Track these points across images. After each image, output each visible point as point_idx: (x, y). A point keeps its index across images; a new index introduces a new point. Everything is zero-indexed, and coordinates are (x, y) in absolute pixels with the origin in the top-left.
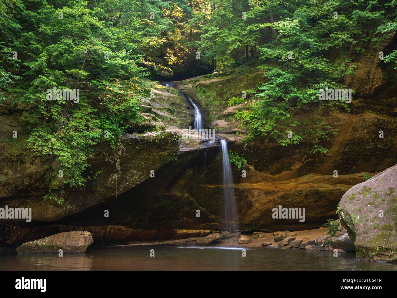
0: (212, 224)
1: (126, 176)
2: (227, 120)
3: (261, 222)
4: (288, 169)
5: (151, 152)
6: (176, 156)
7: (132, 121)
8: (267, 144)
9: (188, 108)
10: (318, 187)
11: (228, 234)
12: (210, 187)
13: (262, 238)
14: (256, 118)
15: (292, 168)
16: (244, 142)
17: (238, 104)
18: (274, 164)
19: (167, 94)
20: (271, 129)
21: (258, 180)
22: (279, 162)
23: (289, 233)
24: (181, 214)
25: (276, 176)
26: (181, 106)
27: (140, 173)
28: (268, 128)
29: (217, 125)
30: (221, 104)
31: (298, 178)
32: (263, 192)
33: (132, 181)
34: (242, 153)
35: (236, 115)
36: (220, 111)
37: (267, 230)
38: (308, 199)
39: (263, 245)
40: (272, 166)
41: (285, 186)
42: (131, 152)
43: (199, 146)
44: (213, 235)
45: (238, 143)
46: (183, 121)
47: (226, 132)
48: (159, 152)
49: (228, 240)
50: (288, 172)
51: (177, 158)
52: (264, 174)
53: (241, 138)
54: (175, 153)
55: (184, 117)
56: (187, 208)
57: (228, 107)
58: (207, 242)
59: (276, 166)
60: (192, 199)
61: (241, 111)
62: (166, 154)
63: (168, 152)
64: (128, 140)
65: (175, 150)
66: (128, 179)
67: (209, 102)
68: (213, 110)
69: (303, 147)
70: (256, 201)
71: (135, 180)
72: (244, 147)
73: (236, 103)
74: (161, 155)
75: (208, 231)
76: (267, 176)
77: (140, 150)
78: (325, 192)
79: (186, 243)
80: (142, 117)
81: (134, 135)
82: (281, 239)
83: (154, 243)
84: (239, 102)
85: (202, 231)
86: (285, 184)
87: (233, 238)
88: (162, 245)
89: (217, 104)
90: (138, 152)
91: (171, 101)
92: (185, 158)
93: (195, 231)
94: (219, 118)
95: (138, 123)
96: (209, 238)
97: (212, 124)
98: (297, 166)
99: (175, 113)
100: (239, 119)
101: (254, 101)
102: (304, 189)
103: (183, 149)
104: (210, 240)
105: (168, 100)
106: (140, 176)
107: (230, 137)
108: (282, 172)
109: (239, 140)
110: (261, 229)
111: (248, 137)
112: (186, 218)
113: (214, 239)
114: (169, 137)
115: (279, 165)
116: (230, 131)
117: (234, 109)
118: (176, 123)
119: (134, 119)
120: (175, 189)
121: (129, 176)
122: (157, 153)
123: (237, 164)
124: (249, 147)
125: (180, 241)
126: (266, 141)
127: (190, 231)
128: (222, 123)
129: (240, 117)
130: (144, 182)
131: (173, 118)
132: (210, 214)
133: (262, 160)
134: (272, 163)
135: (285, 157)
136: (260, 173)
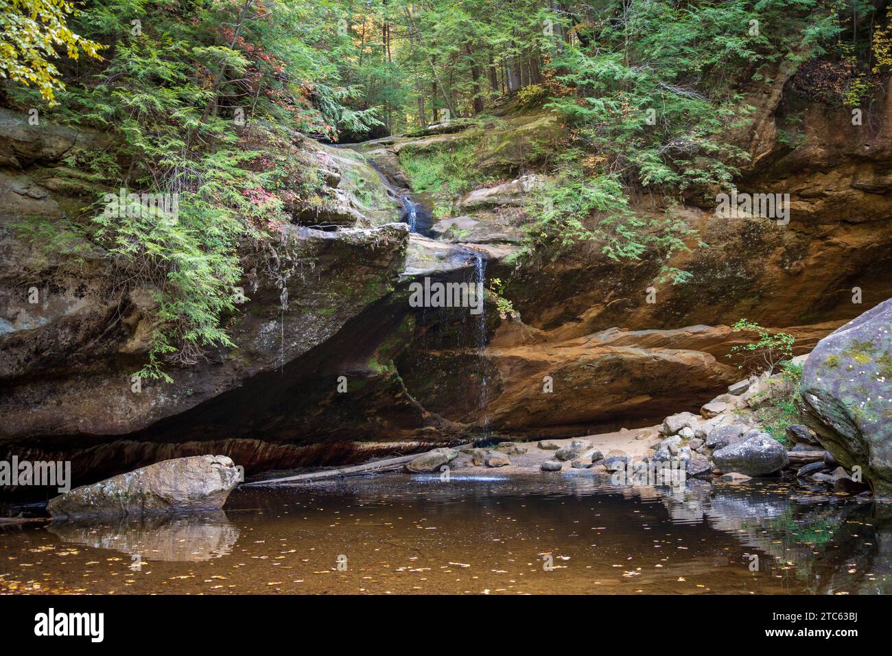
0: (423, 429)
3: (508, 423)
4: (574, 318)
5: (352, 274)
6: (394, 284)
8: (553, 267)
10: (623, 353)
12: (433, 355)
15: (582, 316)
16: (516, 260)
18: (553, 308)
21: (519, 340)
22: (563, 304)
24: (373, 410)
25: (550, 334)
27: (323, 320)
29: (454, 226)
31: (590, 336)
33: (306, 338)
36: (455, 200)
38: (599, 376)
39: (545, 469)
40: (549, 311)
41: (565, 351)
43: (437, 264)
44: (438, 451)
45: (505, 262)
47: (477, 240)
48: (366, 274)
50: (573, 324)
52: (531, 328)
53: (510, 254)
54: (395, 277)
57: (473, 190)
59: (555, 311)
60: (400, 379)
65: (398, 272)
68: (439, 198)
69: (611, 275)
71: (311, 336)
72: (515, 270)
75: (415, 444)
76: (537, 332)
78: (632, 362)
82: (570, 454)
85: (403, 444)
86: (566, 349)
93: (390, 445)
94: (454, 214)
96: (431, 458)
97: (442, 224)
98: (593, 312)
101: (534, 178)
102: (598, 356)
103: (411, 270)
105: (353, 173)
106: (322, 328)
107: (488, 249)
108: (561, 325)
109: (506, 256)
111: (525, 250)
112: (380, 418)
115: (561, 311)
116: (485, 238)
117: (490, 195)
122: (361, 276)
124: (523, 271)
126: (553, 260)
127: (382, 444)
128: (466, 223)
131: (367, 209)
132: (423, 409)
133: (535, 300)
134: (550, 307)
135: (576, 295)
136: (526, 326)
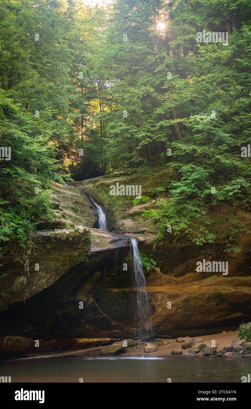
0: (113, 331)
1: (34, 279)
2: (134, 220)
3: (162, 328)
4: (191, 270)
5: (62, 252)
6: (86, 256)
7: (43, 217)
8: (175, 245)
9: (91, 208)
10: (221, 289)
11: (132, 341)
12: (115, 291)
13: (166, 345)
14: (167, 217)
16: (153, 242)
17: (144, 203)
18: (179, 266)
19: (70, 193)
20: (186, 227)
21: (162, 283)
22: (184, 264)
23: (196, 339)
24: (83, 321)
25: (180, 279)
26: (85, 205)
27: (48, 275)
28: (182, 226)
29: (123, 224)
30: (125, 204)
31: (201, 281)
32: (167, 296)
33: (40, 285)
34: (150, 254)
35: (144, 214)
36: (125, 211)
37: (166, 336)
38: (209, 302)
39: (173, 353)
40: (177, 268)
41: (188, 289)
42: (40, 252)
43: (109, 245)
44: (118, 343)
45: (147, 243)
46: (88, 221)
47: (134, 232)
48: (70, 252)
49: (132, 348)
50: (191, 274)
51: (88, 259)
52: (168, 276)
53: (150, 238)
54: (86, 253)
55: (88, 216)
56: (91, 315)
57: (133, 206)
58: (113, 351)
59: (181, 267)
60: (97, 304)
61: (148, 210)
62: (77, 254)
63: (79, 252)
64: (39, 238)
65: (87, 250)
66: (35, 282)
67: (113, 202)
68: (117, 210)
69: (209, 248)
70: (159, 305)
71: (42, 283)
72: (153, 247)
73: (142, 202)
74: (71, 255)
75: (109, 339)
76: (171, 278)
77: (51, 249)
78: (227, 294)
79: (89, 354)
80: (52, 213)
81: (45, 232)
82: (189, 346)
83: (56, 355)
84: (145, 201)
85: (103, 339)
86: (189, 287)
87: (138, 346)
88: (65, 357)
89: (120, 204)
90: (48, 252)
91: (75, 200)
92: (95, 259)
93: (95, 340)
94: (124, 218)
95: (49, 219)
96: (114, 347)
97: (117, 223)
99: (78, 213)
100: (147, 218)
101: (162, 200)
102: (207, 291)
103: (94, 249)
104: (116, 349)
105: (71, 199)
106: (48, 280)
107: (139, 237)
108: (185, 275)
109: (149, 240)
110: (161, 336)
111: (158, 236)
112: (88, 325)
113: (120, 348)
114: (83, 235)
115: (184, 267)
116: (137, 231)
117: (141, 208)
118: (81, 222)
119: (45, 215)
120: (81, 294)
121: (36, 279)
122: (67, 253)
123: (146, 266)
124: (158, 248)
125: (82, 351)
126: (174, 241)
127: (90, 339)
128: (128, 223)
129: (148, 216)
130: (52, 286)
131: (78, 217)
132: (112, 320)
133: (168, 261)
134: (177, 265)
135: (190, 259)
136: (165, 275)
